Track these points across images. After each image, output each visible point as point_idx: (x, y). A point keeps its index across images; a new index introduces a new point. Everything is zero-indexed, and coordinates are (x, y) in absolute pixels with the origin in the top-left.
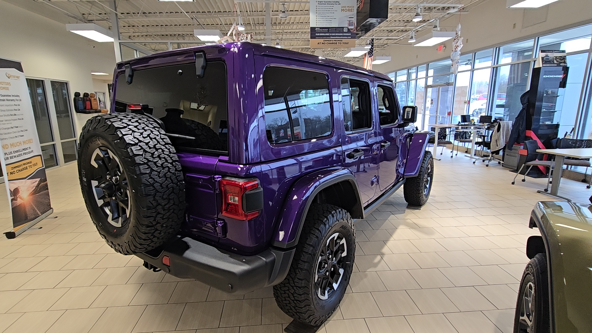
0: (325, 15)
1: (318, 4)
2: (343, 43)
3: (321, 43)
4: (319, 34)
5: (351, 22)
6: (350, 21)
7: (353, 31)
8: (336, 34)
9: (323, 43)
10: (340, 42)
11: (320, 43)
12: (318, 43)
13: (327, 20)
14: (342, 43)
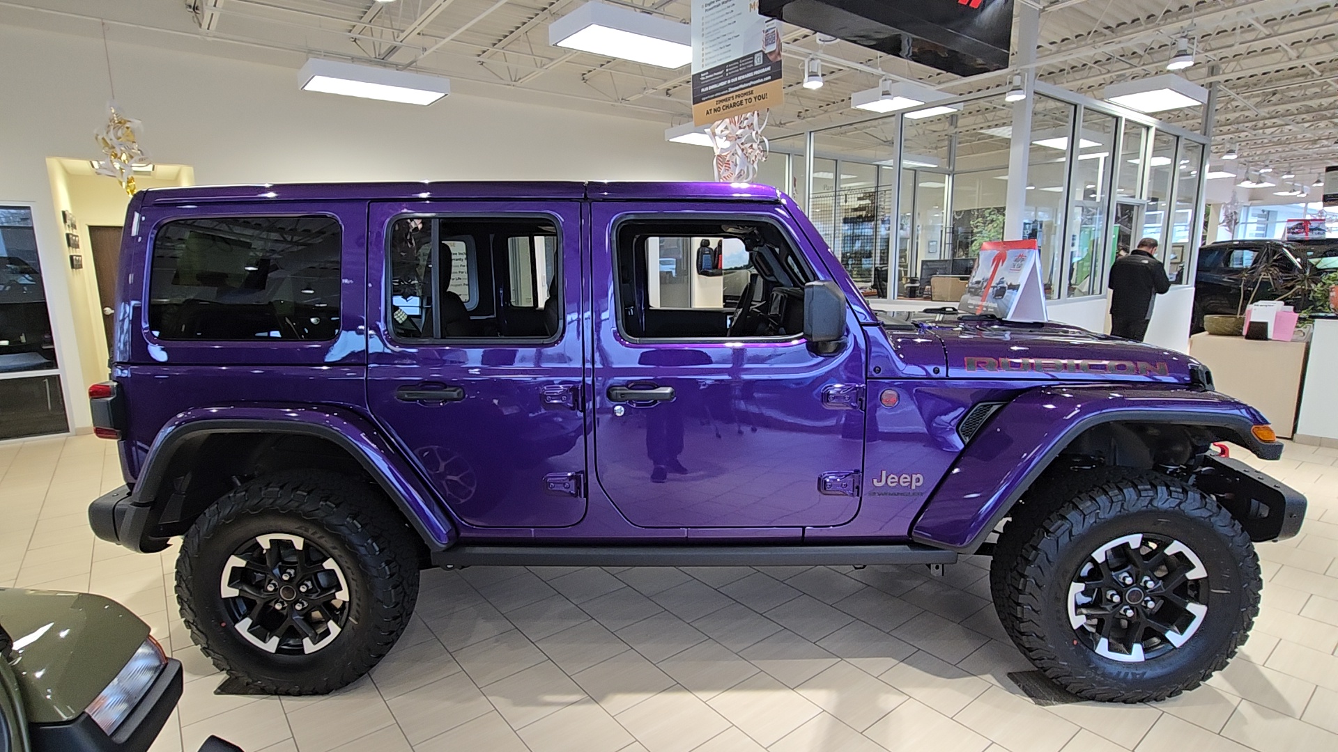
0: (718, 35)
1: (706, 10)
2: (755, 98)
3: (713, 111)
4: (707, 89)
5: (770, 32)
6: (767, 31)
7: (776, 57)
8: (740, 78)
9: (715, 110)
10: (748, 97)
11: (711, 110)
12: (708, 113)
13: (721, 46)
14: (753, 99)
